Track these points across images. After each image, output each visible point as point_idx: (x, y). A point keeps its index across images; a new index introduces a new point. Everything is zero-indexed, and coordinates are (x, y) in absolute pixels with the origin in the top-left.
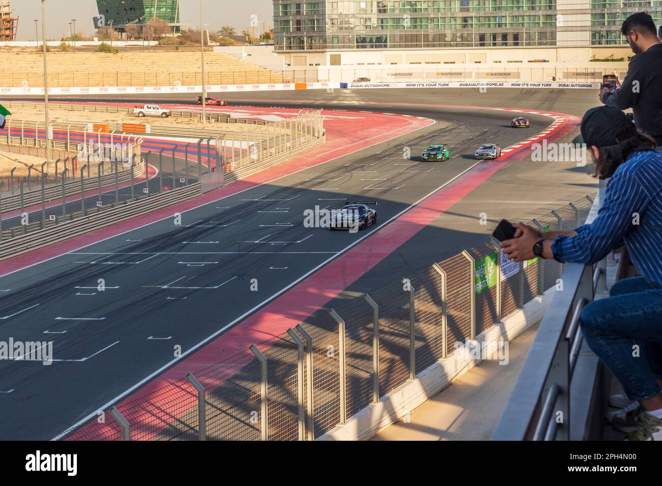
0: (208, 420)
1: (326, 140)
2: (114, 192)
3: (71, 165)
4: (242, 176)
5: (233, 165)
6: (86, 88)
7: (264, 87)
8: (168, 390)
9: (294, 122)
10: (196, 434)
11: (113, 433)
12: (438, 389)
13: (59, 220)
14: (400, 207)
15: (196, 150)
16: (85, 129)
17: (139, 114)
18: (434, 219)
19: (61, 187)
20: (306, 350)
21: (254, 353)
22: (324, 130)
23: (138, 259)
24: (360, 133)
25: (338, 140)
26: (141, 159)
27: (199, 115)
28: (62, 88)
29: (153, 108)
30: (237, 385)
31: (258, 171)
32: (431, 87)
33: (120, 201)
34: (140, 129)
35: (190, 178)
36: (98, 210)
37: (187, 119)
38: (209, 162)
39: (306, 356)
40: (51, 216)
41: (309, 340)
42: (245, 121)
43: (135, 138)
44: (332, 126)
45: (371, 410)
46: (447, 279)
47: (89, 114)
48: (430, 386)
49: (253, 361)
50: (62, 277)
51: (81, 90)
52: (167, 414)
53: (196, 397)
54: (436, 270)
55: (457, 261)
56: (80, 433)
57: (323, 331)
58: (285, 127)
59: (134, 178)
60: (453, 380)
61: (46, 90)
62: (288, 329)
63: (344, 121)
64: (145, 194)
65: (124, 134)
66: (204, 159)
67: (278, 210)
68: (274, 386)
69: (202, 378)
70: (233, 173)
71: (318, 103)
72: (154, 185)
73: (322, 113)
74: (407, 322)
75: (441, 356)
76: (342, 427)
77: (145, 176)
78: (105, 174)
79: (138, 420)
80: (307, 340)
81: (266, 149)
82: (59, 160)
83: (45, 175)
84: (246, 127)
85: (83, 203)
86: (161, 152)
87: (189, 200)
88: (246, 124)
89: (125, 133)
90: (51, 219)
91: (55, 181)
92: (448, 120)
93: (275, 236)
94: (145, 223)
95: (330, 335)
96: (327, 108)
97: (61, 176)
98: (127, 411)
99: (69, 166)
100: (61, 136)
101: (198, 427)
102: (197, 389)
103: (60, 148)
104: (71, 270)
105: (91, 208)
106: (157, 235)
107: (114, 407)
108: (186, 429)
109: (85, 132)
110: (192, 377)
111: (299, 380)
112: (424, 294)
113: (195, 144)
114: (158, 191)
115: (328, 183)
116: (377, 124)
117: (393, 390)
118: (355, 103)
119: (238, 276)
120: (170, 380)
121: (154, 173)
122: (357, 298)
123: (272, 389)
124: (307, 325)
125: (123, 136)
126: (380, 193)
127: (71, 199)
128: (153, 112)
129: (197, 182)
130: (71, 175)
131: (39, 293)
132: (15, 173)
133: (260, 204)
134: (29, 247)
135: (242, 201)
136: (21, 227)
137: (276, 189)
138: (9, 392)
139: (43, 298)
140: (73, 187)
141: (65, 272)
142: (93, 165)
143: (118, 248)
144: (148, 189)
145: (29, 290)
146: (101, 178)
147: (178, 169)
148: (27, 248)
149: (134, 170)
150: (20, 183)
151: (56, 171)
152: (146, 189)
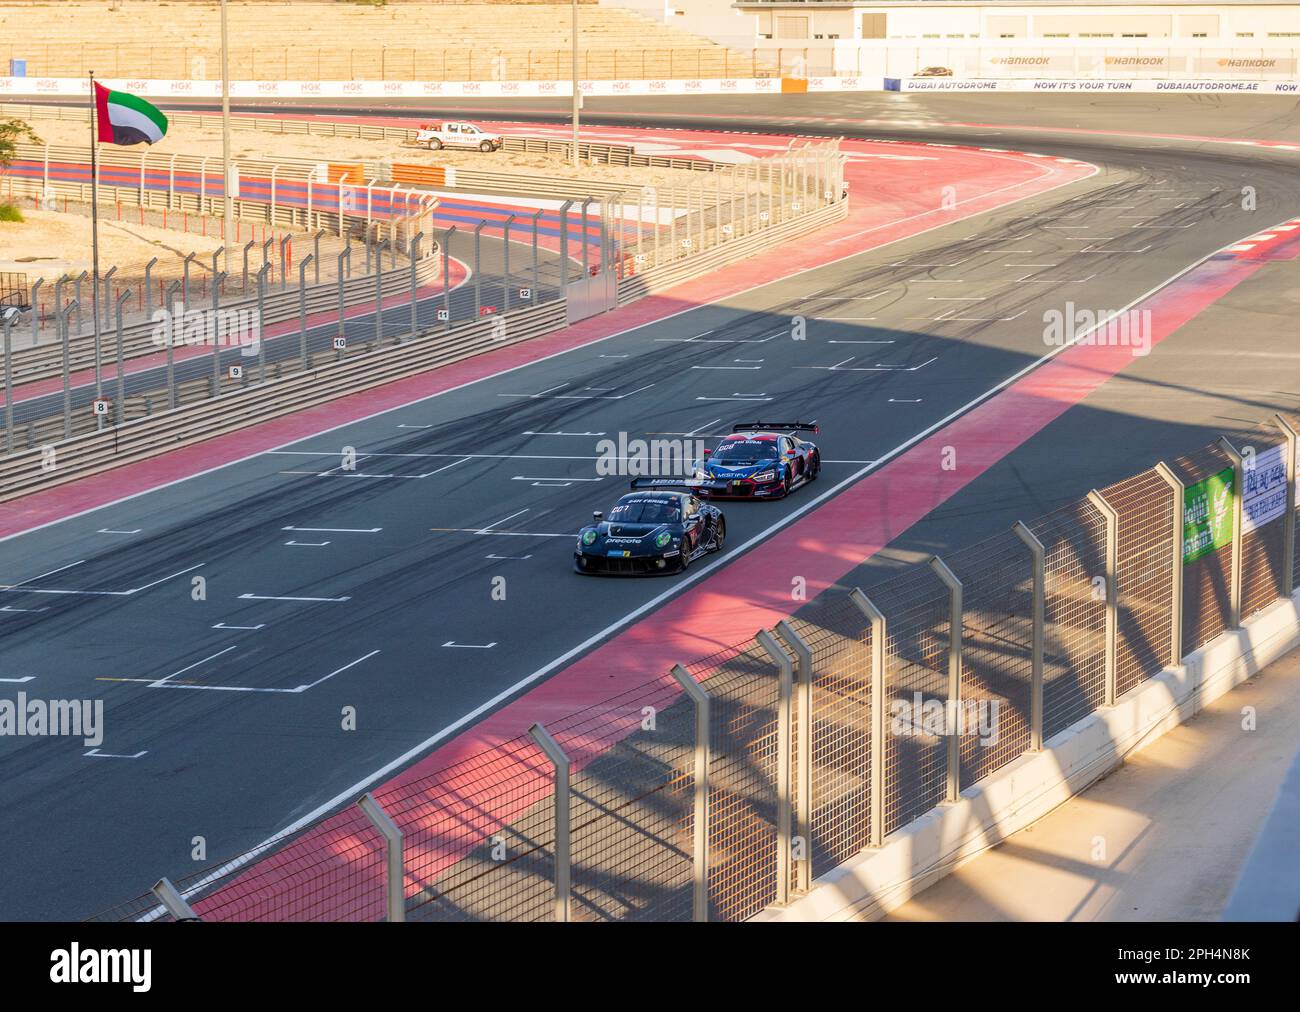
0: (576, 830)
1: (850, 207)
2: (373, 318)
3: (278, 256)
4: (660, 285)
5: (639, 261)
6: (314, 83)
7: (711, 87)
8: (487, 761)
9: (778, 166)
10: (547, 859)
11: (365, 852)
12: (1093, 776)
13: (251, 378)
14: (1015, 361)
15: (557, 226)
16: (310, 175)
17: (430, 143)
18: (1093, 390)
19: (256, 303)
20: (796, 677)
21: (681, 683)
22: (846, 185)
23: (423, 469)
24: (927, 192)
25: (877, 209)
26: (434, 244)
27: (564, 147)
28: (261, 83)
29: (463, 130)
30: (641, 754)
31: (696, 276)
32: (1091, 90)
33: (385, 336)
34: (432, 178)
35: (542, 288)
36: (338, 356)
37: (537, 157)
38: (584, 254)
39: (797, 692)
40: (232, 368)
41: (805, 658)
42: (666, 162)
43: (421, 196)
44: (863, 176)
45: (942, 815)
46: (1120, 527)
47: (319, 141)
48: (1075, 768)
49: (677, 700)
50: (253, 504)
51: (303, 86)
52: (485, 814)
53: (550, 778)
54: (1094, 507)
55: (1142, 486)
56: (293, 850)
57: (836, 638)
58: (758, 177)
59: (417, 286)
60: (1129, 756)
61: (225, 87)
62: (758, 631)
63: (892, 166)
64: (442, 322)
65: (396, 189)
66: (575, 245)
67: (737, 365)
68: (724, 757)
69: (563, 737)
70: (639, 279)
71: (832, 123)
72: (464, 303)
73: (842, 147)
74: (1026, 622)
75: (1102, 701)
76: (874, 854)
77: (442, 283)
78: (354, 276)
79: (421, 825)
80: (800, 657)
81: (713, 226)
82: (251, 244)
83: (222, 277)
84: (670, 174)
85: (303, 342)
86: (478, 230)
87: (539, 339)
88: (671, 170)
89: (398, 185)
90: (232, 375)
91: (243, 291)
92: (1128, 165)
93: (730, 423)
94: (429, 392)
95: (853, 647)
96: (854, 134)
97: (256, 281)
98: (397, 806)
99: (275, 258)
100: (256, 190)
101: (553, 844)
102: (552, 760)
103: (253, 217)
104: (277, 488)
105: (322, 351)
106: (467, 415)
107: (367, 794)
108: (527, 848)
109: (310, 182)
110: (542, 734)
111: (779, 747)
112: (1067, 560)
113: (555, 212)
114: (471, 317)
115: (852, 305)
116: (966, 173)
117: (991, 775)
118: (918, 124)
120: (491, 739)
121: (462, 276)
122: (912, 565)
123: (719, 765)
124: (801, 624)
125: (395, 193)
126: (971, 328)
127: (278, 332)
128: (461, 139)
129: (558, 298)
130: (277, 276)
131: (204, 539)
132: (154, 272)
133: (697, 349)
134: (182, 436)
135: (657, 343)
136: (166, 390)
137: (736, 316)
138: (136, 756)
139: (212, 549)
140: (282, 306)
141: (263, 494)
142: (326, 256)
143: (379, 442)
144: (447, 312)
145: (182, 533)
146: (345, 285)
147: (517, 267)
148: (180, 440)
149: (417, 268)
150: (164, 292)
151: (245, 268)
152: (443, 312)
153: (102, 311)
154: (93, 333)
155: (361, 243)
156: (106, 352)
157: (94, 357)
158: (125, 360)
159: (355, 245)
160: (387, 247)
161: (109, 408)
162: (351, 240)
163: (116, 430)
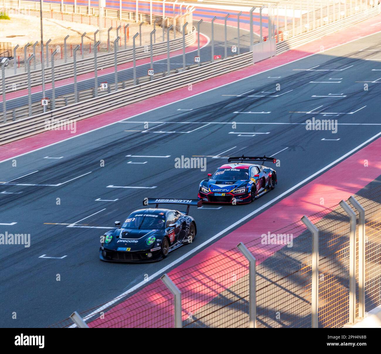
0: (258, 290)
2: (165, 61)
4: (294, 45)
5: (286, 34)
8: (218, 259)
10: (246, 304)
11: (164, 301)
13: (111, 88)
15: (249, 18)
19: (114, 55)
20: (358, 222)
21: (306, 225)
23: (189, 129)
26: (193, 27)
30: (288, 256)
31: (312, 41)
33: (171, 69)
35: (242, 47)
36: (150, 78)
38: (261, 31)
39: (358, 228)
40: (103, 84)
41: (362, 213)
43: (187, 6)
49: (304, 232)
50: (113, 145)
52: (217, 284)
53: (247, 267)
56: (132, 300)
57: (376, 204)
59: (186, 46)
62: (340, 201)
64: (197, 63)
65: (176, 3)
66: (256, 27)
67: (330, 81)
68: (325, 258)
69: (252, 249)
70: (286, 42)
72: (206, 54)
78: (157, 42)
79: (189, 288)
80: (360, 213)
81: (319, 18)
82: (111, 29)
83: (98, 44)
85: (135, 72)
86: (213, 21)
87: (241, 70)
90: (103, 87)
91: (107, 49)
93: (327, 107)
94: (191, 94)
97: (113, 45)
98: (178, 280)
99: (122, 34)
100: (113, 5)
101: (248, 297)
102: (248, 259)
103: (112, 16)
105: (143, 76)
106: (208, 104)
107: (165, 274)
108: (236, 299)
110: (243, 248)
111: (350, 253)
113: (247, 12)
114: (210, 61)
119: (290, 147)
120: (220, 250)
121: (206, 42)
123: (323, 261)
124: (360, 198)
125: (175, 5)
127: (123, 68)
129: (249, 51)
130: (123, 43)
131: (90, 161)
132: (68, 41)
133: (312, 74)
134: (81, 115)
135: (294, 71)
136: (74, 94)
137: (329, 59)
138: (62, 258)
139: (95, 165)
140: (125, 56)
141: (117, 140)
142: (144, 33)
143: (169, 117)
144: (199, 58)
145: (81, 159)
146: (153, 46)
147: (230, 38)
148: (80, 116)
149: (185, 38)
150: (73, 51)
151: (108, 39)
152: (197, 58)
153: (45, 59)
154: (41, 69)
155: (160, 27)
156: (47, 77)
157: (41, 80)
158: (55, 81)
159: (158, 28)
160: (172, 29)
161: (49, 102)
162: (156, 26)
163: (52, 113)
